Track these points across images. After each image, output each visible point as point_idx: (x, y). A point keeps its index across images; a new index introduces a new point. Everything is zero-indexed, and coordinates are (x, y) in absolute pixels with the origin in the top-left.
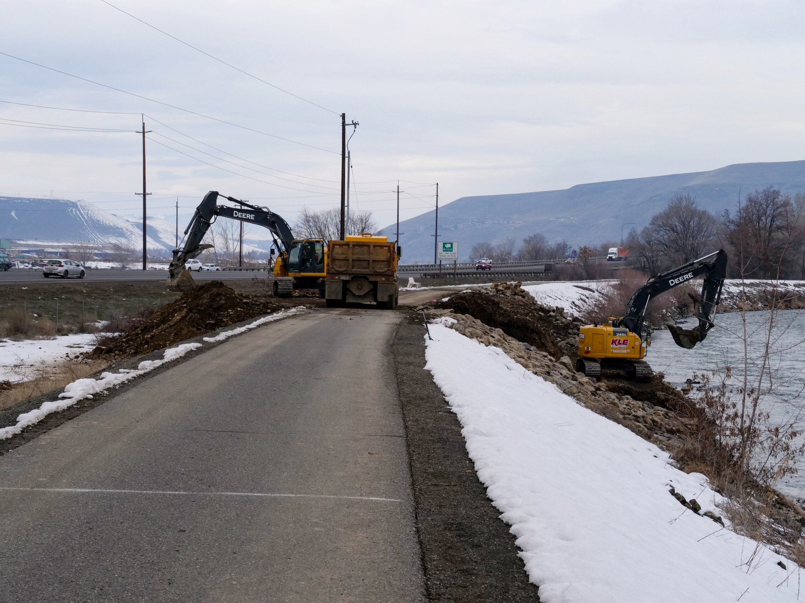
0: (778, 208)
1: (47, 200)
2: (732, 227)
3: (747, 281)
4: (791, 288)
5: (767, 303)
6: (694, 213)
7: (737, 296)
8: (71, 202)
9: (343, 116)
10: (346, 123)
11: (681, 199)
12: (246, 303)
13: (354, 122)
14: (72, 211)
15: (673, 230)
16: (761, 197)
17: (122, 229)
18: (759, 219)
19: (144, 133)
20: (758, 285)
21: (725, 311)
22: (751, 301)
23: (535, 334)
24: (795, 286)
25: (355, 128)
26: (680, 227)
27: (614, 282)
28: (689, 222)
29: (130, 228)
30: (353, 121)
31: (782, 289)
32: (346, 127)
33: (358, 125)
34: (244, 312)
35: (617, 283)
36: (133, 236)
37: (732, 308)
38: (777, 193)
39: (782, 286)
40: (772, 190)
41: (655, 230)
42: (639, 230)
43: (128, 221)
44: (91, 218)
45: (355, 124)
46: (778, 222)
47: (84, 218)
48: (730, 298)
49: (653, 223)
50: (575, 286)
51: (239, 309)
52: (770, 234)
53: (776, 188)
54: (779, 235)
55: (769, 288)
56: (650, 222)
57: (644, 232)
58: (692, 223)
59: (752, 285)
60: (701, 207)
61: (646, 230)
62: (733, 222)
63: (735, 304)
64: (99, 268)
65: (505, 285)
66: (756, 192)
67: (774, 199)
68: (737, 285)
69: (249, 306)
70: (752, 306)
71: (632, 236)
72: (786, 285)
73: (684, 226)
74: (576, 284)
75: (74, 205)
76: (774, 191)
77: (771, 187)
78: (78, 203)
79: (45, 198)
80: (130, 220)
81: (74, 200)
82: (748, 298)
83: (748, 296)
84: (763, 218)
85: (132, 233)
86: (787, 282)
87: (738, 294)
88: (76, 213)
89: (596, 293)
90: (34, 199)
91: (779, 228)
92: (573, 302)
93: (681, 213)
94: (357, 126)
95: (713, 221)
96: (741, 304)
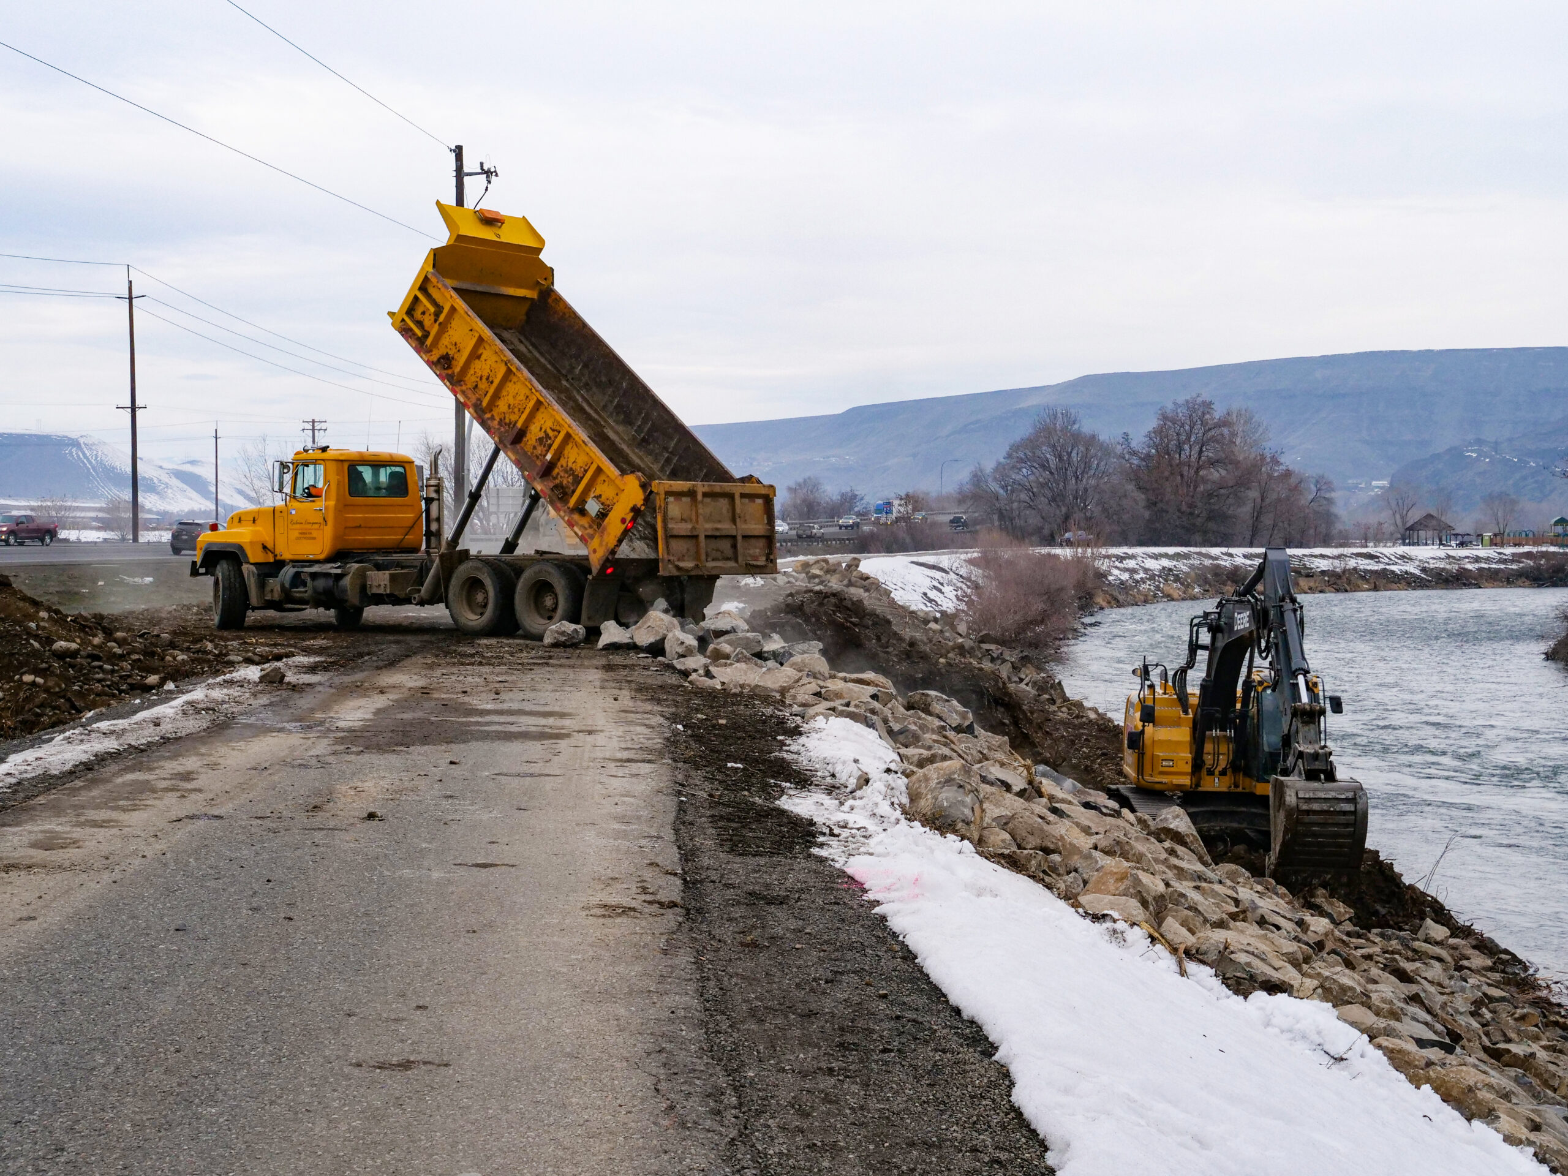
0: (1210, 429)
1: (30, 436)
2: (1135, 461)
3: (1171, 550)
4: (1239, 561)
5: (1207, 587)
6: (1077, 438)
7: (1160, 576)
8: (70, 439)
9: (458, 152)
10: (466, 169)
11: (1055, 416)
12: (62, 655)
13: (486, 168)
14: (71, 453)
15: (1043, 466)
16: (1182, 414)
17: (152, 480)
18: (1180, 448)
19: (131, 299)
20: (1187, 556)
21: (1146, 602)
22: (1182, 584)
23: (1002, 709)
24: (1245, 556)
25: (489, 182)
26: (1053, 462)
27: (974, 553)
28: (1069, 454)
29: (165, 478)
30: (482, 164)
31: (1226, 563)
32: (466, 179)
33: (497, 175)
34: (47, 690)
35: (975, 555)
36: (170, 491)
37: (1155, 596)
38: (1208, 405)
39: (1225, 558)
40: (1199, 400)
41: (1013, 467)
42: (989, 466)
43: (161, 467)
44: (101, 463)
45: (488, 173)
46: (1209, 454)
47: (90, 463)
48: (1149, 579)
49: (1009, 456)
50: (913, 562)
51: (28, 678)
52: (1197, 472)
53: (1206, 396)
54: (1215, 474)
55: (1207, 562)
56: (1004, 454)
57: (996, 470)
58: (1074, 454)
59: (1177, 556)
60: (1087, 426)
61: (999, 467)
62: (1134, 453)
63: (1158, 588)
64: (83, 540)
65: (824, 564)
66: (1175, 403)
67: (1204, 414)
68: (1156, 557)
69: (73, 666)
70: (1184, 593)
71: (977, 478)
72: (1231, 555)
73: (1060, 457)
74: (915, 559)
75: (75, 443)
76: (1204, 402)
77: (1198, 396)
78: (81, 441)
79: (27, 432)
80: (165, 465)
81: (73, 435)
82: (1177, 579)
83: (1177, 575)
84: (1186, 447)
85: (167, 486)
86: (1232, 550)
87: (1160, 571)
88: (78, 456)
89: (952, 576)
90: (10, 435)
91: (1213, 463)
92: (925, 594)
93: (1056, 438)
94: (493, 178)
95: (1106, 450)
96: (1167, 589)
